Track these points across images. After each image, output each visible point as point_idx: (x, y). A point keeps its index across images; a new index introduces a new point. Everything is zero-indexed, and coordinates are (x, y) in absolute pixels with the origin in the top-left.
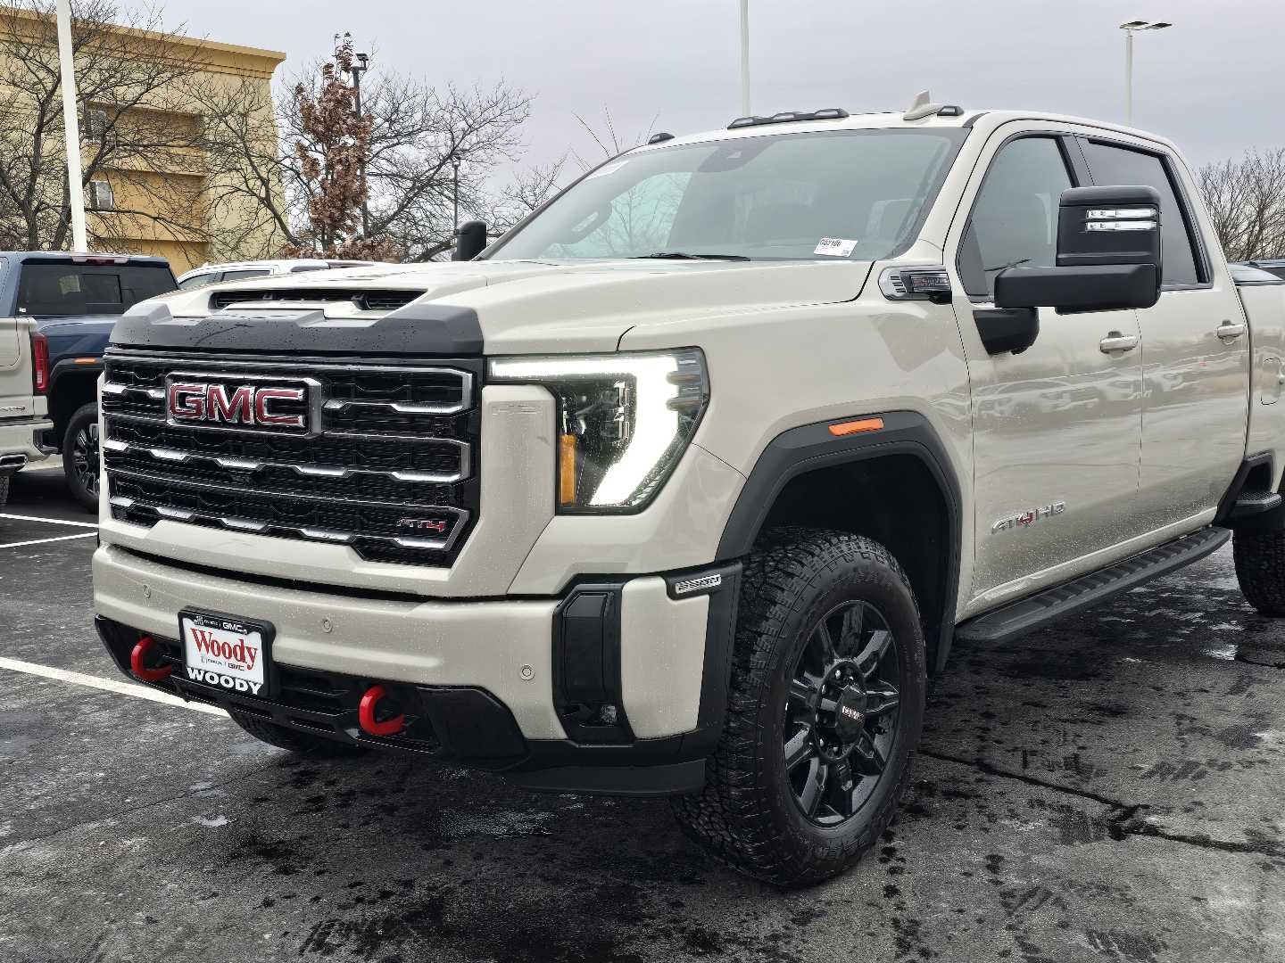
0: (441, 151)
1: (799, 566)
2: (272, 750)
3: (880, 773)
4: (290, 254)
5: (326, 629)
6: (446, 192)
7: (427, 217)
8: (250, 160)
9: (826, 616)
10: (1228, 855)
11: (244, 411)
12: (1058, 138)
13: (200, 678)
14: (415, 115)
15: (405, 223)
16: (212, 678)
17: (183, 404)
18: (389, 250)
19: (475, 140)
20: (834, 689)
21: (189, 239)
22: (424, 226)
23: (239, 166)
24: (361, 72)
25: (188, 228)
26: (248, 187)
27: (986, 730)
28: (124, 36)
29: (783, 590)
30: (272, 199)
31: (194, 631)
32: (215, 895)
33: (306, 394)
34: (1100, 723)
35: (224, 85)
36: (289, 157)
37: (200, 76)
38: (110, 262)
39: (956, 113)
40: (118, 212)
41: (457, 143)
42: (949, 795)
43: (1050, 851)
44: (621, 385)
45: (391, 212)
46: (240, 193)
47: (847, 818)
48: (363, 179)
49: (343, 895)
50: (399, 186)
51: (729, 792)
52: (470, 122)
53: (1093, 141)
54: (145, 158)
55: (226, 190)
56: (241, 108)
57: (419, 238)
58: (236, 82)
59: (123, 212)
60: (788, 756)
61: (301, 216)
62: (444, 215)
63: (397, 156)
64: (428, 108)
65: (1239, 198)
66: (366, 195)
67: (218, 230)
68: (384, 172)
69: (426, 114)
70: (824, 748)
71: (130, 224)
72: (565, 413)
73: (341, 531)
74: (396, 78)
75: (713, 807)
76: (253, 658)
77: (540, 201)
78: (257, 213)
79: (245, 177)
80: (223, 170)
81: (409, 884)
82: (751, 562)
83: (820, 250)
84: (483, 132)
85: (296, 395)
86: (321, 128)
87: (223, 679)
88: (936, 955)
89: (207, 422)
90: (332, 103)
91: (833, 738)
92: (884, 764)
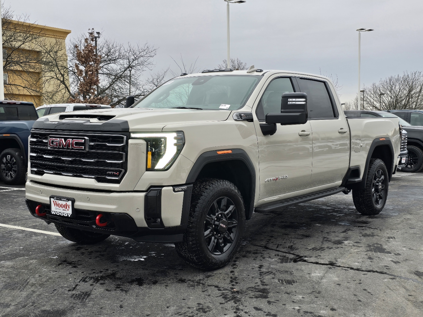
0: (125, 66)
1: (209, 187)
2: (70, 242)
3: (232, 243)
4: (72, 101)
5: (89, 200)
6: (126, 80)
7: (119, 88)
8: (58, 68)
9: (217, 200)
10: (322, 266)
11: (69, 146)
12: (290, 78)
13: (55, 213)
14: (116, 54)
15: (111, 91)
16: (58, 213)
17: (52, 143)
18: (106, 100)
19: (137, 63)
20: (219, 219)
21: (35, 94)
22: (118, 91)
23: (54, 70)
24: (97, 38)
25: (35, 91)
26: (57, 77)
27: (270, 240)
28: (16, 24)
29: (204, 193)
30: (65, 81)
31: (54, 201)
32: (56, 271)
33: (85, 141)
34: (302, 239)
35: (49, 41)
36: (71, 67)
37: (41, 39)
38: (15, 104)
39: (261, 71)
40: (10, 85)
41: (130, 63)
42: (254, 253)
43: (276, 264)
44: (163, 140)
45: (107, 87)
46: (54, 79)
47: (222, 254)
48: (97, 77)
49: (90, 272)
50: (110, 78)
51: (189, 243)
52: (135, 56)
53: (301, 78)
54: (21, 66)
55: (49, 78)
56: (55, 50)
57: (117, 96)
58: (53, 41)
59: (12, 85)
60: (205, 235)
61: (75, 87)
62: (126, 88)
63: (109, 67)
64: (121, 51)
65: (402, 88)
66: (98, 82)
67: (46, 92)
68: (105, 73)
69: (120, 53)
70: (216, 235)
71: (15, 89)
72: (149, 146)
73: (93, 175)
74: (110, 41)
75: (185, 247)
76: (69, 208)
77: (159, 84)
78: (59, 86)
79: (56, 74)
80: (48, 71)
81: (107, 270)
82: (197, 186)
83: (221, 107)
84: (140, 60)
85: (82, 141)
86: (83, 60)
87: (61, 213)
88: (239, 283)
89: (59, 148)
90: (87, 51)
91: (218, 232)
92: (233, 241)
